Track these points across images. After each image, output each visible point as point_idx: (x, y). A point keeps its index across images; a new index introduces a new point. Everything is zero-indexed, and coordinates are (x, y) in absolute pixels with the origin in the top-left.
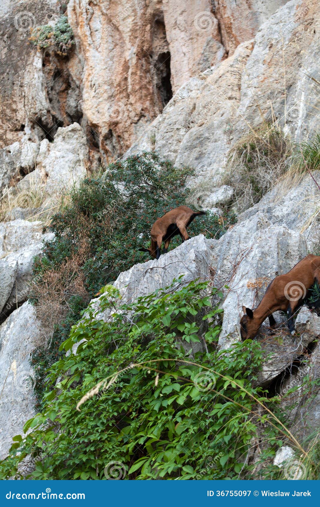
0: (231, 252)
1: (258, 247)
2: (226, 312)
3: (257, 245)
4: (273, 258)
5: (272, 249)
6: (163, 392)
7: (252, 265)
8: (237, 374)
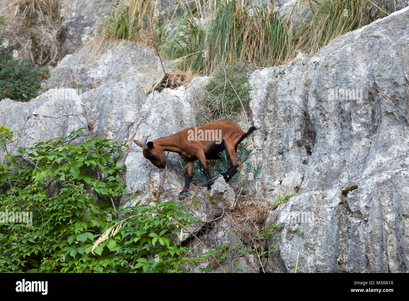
0: (114, 111)
1: (157, 111)
2: (129, 169)
3: (155, 109)
4: (172, 124)
5: (169, 116)
6: (78, 239)
7: (153, 129)
8: (163, 232)
